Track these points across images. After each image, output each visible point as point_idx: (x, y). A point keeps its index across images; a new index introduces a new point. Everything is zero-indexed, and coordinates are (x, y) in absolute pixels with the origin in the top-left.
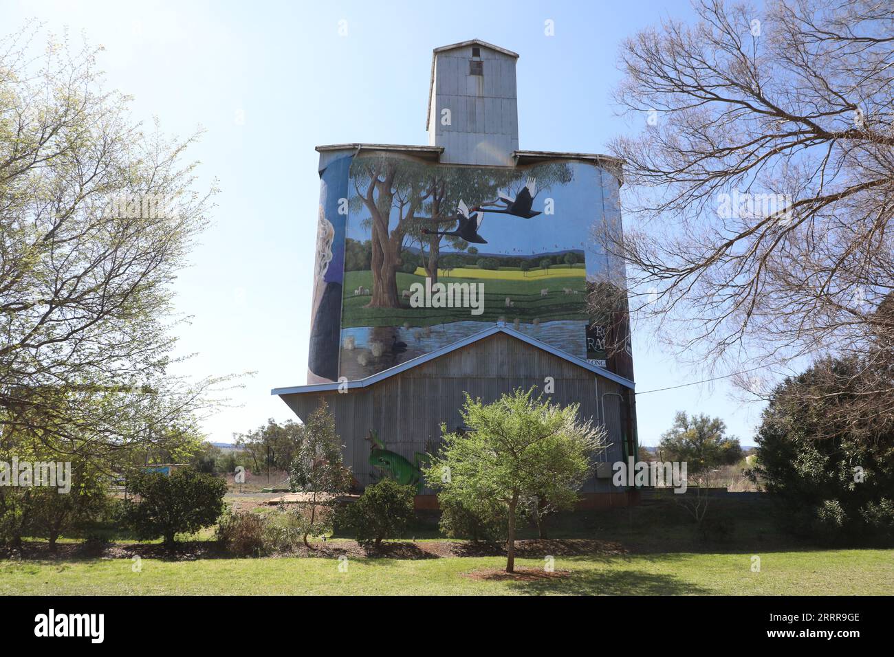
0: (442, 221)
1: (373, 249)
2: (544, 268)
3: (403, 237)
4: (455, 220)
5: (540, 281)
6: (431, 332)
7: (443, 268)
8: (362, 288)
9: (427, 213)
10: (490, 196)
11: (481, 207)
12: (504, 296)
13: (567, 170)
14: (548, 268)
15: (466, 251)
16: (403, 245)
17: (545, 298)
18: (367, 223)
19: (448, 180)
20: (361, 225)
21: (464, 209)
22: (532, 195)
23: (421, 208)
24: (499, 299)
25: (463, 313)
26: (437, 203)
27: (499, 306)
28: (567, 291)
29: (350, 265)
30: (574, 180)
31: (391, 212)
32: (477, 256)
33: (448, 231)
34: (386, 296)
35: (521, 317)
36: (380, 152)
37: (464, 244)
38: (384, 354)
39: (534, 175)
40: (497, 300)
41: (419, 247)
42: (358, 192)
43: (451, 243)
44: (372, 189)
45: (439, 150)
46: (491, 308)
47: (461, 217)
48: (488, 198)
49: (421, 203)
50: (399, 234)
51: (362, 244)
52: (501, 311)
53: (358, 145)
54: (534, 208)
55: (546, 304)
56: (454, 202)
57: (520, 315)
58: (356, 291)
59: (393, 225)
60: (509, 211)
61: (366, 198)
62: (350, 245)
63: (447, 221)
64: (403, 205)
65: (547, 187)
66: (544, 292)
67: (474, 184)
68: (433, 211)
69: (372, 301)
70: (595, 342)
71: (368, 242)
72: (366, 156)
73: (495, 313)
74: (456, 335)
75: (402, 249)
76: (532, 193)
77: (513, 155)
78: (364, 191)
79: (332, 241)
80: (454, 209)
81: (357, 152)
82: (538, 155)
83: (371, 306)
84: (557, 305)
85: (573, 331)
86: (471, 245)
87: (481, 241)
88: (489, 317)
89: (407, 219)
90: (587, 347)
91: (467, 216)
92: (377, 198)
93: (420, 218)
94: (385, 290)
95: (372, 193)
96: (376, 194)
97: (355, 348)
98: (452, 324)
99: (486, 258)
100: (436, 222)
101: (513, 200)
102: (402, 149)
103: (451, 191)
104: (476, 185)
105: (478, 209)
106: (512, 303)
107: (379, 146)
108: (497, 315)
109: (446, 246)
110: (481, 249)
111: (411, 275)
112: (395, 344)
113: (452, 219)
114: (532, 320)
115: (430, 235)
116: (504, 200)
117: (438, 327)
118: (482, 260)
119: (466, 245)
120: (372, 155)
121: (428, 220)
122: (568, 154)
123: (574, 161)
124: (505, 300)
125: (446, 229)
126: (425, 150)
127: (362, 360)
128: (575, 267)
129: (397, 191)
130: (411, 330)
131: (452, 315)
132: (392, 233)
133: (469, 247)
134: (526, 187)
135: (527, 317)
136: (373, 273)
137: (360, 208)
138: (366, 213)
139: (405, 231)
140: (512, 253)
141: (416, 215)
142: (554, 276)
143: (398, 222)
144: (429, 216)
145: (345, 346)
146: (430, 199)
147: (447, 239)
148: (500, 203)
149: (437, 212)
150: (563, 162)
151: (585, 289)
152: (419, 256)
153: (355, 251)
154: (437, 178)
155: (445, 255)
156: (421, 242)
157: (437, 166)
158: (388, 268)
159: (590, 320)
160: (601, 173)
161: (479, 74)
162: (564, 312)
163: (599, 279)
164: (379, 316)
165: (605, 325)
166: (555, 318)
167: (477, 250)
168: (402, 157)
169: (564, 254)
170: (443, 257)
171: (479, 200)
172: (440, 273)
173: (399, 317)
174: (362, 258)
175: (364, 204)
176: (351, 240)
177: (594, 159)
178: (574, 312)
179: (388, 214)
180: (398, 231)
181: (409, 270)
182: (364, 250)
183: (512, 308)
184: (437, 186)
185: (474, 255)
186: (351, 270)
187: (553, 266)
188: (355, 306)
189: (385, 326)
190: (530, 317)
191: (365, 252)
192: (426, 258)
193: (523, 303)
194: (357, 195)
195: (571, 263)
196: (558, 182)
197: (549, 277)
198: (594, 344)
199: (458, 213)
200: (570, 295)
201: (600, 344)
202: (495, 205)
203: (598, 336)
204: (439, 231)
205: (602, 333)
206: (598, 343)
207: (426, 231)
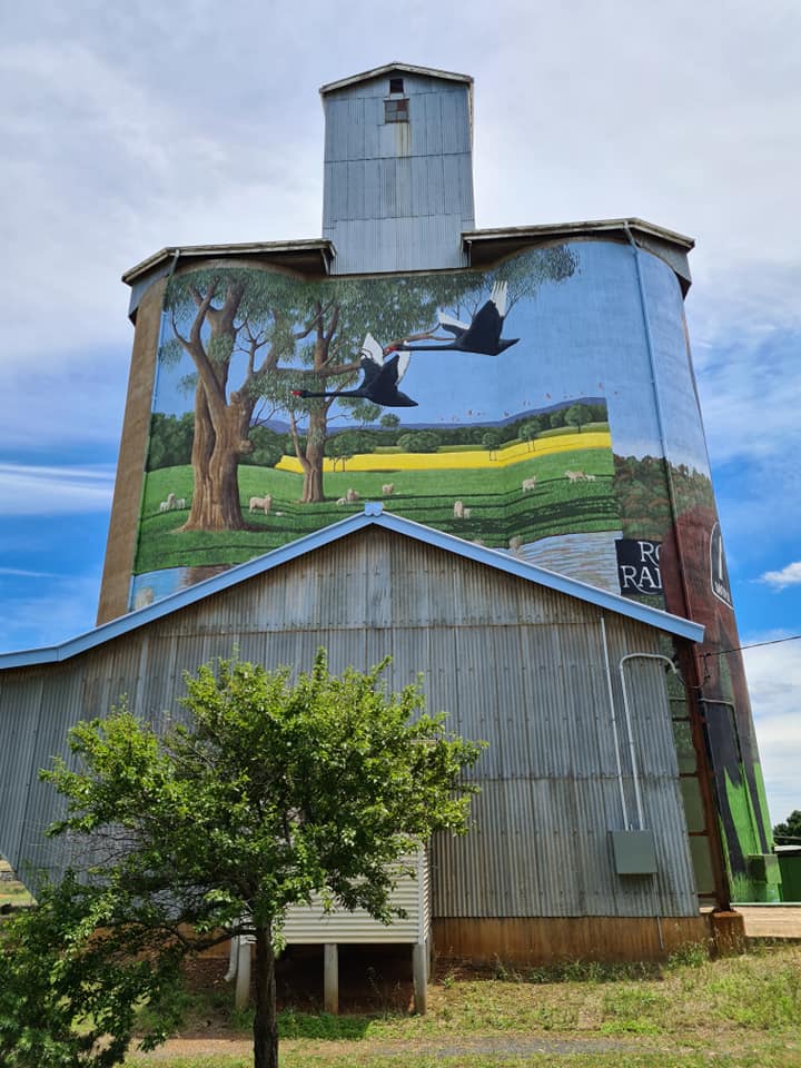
0: (332, 373)
1: (196, 427)
2: (526, 440)
3: (255, 402)
4: (357, 369)
5: (519, 464)
7: (335, 456)
8: (173, 498)
9: (306, 362)
10: (422, 322)
11: (406, 343)
12: (450, 499)
13: (566, 256)
14: (534, 438)
15: (377, 422)
16: (254, 416)
17: (531, 495)
18: (189, 382)
19: (345, 302)
20: (178, 387)
21: (374, 350)
22: (501, 313)
23: (293, 352)
24: (442, 505)
26: (325, 344)
27: (443, 518)
28: (573, 476)
30: (580, 271)
31: (232, 360)
32: (399, 429)
33: (344, 390)
34: (217, 508)
35: (484, 536)
37: (374, 409)
39: (503, 277)
40: (438, 509)
41: (288, 421)
42: (176, 333)
43: (350, 411)
44: (200, 323)
47: (369, 364)
48: (418, 326)
49: (294, 344)
50: (248, 398)
51: (178, 419)
52: (445, 527)
53: (174, 250)
54: (505, 336)
55: (532, 507)
56: (355, 340)
57: (483, 532)
58: (163, 504)
59: (236, 381)
60: (459, 346)
61: (188, 340)
62: (158, 424)
63: (342, 373)
64: (256, 347)
65: (529, 292)
66: (527, 484)
67: (391, 306)
68: (317, 357)
69: (190, 519)
71: (188, 415)
72: (190, 268)
75: (251, 425)
76: (501, 310)
78: (186, 330)
80: (355, 351)
81: (173, 264)
82: (507, 236)
83: (187, 528)
84: (552, 507)
85: (588, 553)
86: (387, 410)
87: (406, 403)
89: (263, 371)
90: (622, 583)
91: (380, 361)
92: (209, 338)
93: (291, 370)
94: (215, 499)
95: (199, 331)
96: (207, 331)
99: (416, 432)
100: (323, 375)
101: (466, 326)
102: (253, 250)
103: (350, 321)
104: (396, 307)
105: (400, 348)
106: (467, 511)
107: (212, 248)
109: (340, 416)
111: (267, 469)
113: (352, 369)
114: (507, 540)
115: (311, 399)
116: (448, 327)
118: (408, 436)
119: (377, 413)
120: (203, 267)
121: (307, 374)
122: (566, 227)
123: (580, 238)
124: (452, 507)
125: (341, 388)
128: (585, 431)
129: (246, 324)
132: (233, 397)
133: (382, 415)
134: (489, 301)
135: (499, 536)
136: (194, 468)
137: (178, 358)
138: (188, 364)
139: (260, 390)
140: (467, 421)
141: (281, 364)
143: (246, 377)
144: (310, 367)
145: (137, 606)
146: (313, 337)
147: (341, 403)
148: (440, 333)
149: (324, 357)
150: (556, 244)
151: (612, 470)
152: (287, 436)
153: (166, 434)
154: (325, 301)
155: (337, 434)
156: (292, 411)
157: (326, 280)
158: (224, 458)
159: (624, 529)
160: (635, 256)
161: (401, 121)
162: (570, 519)
163: (639, 450)
164: (202, 546)
165: (659, 539)
166: (552, 531)
167: (397, 420)
168: (257, 266)
169: (565, 407)
170: (334, 437)
171: (401, 332)
172: (328, 464)
173: (243, 547)
174: (176, 444)
175: (185, 350)
176: (159, 415)
177: (618, 230)
178: (588, 516)
179: (226, 365)
180: (245, 391)
181: (265, 461)
182: (180, 430)
183: (467, 520)
184: (325, 315)
185: (393, 429)
186: (158, 468)
187: (543, 433)
188: (158, 531)
189: (211, 563)
190: (504, 536)
191: (182, 433)
192: (300, 440)
193: (488, 510)
194: (174, 337)
195: (579, 424)
196: (548, 281)
197: (539, 454)
198: (637, 579)
199: (363, 357)
200: (580, 484)
201: (650, 577)
202: (432, 337)
203: (643, 560)
204: (328, 390)
205: (653, 555)
206: (645, 575)
207: (304, 394)
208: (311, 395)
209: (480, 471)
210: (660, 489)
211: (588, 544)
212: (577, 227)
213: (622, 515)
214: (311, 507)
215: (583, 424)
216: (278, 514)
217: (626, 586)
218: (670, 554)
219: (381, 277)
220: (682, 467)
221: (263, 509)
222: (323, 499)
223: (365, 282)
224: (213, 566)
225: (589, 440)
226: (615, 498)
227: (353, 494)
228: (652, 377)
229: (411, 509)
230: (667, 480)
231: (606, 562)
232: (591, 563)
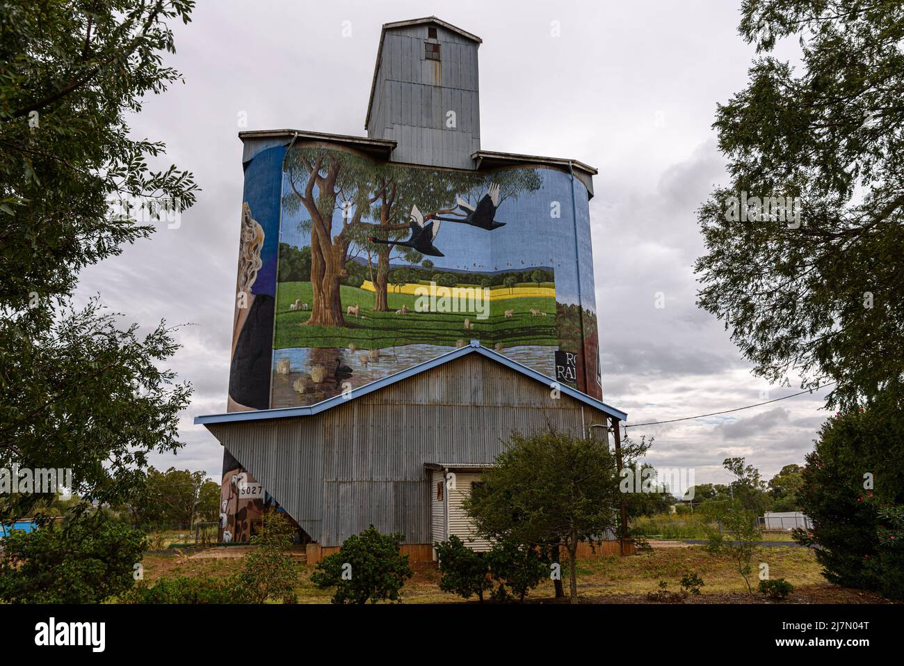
0: (392, 229)
1: (313, 257)
2: (508, 286)
3: (348, 244)
4: (408, 228)
5: (503, 300)
6: (380, 356)
7: (394, 283)
8: (299, 302)
9: (375, 218)
10: (447, 202)
11: (437, 215)
12: (462, 317)
13: (535, 176)
14: (513, 286)
15: (420, 264)
16: (348, 253)
17: (509, 320)
18: (305, 225)
19: (399, 181)
20: (298, 227)
22: (495, 203)
23: (368, 212)
24: (457, 320)
25: (417, 335)
26: (387, 208)
27: (458, 328)
28: (534, 312)
29: (285, 275)
30: (543, 187)
31: (334, 214)
32: (433, 271)
33: (400, 241)
34: (328, 312)
36: (321, 143)
37: (418, 256)
38: (325, 380)
39: (497, 181)
40: (455, 322)
41: (367, 258)
42: (294, 189)
43: (403, 255)
44: (311, 186)
45: (391, 145)
46: (449, 330)
47: (415, 225)
48: (445, 205)
49: (369, 207)
50: (344, 240)
51: (299, 250)
52: (459, 333)
53: (294, 131)
54: (496, 219)
55: (510, 327)
56: (406, 208)
57: (480, 339)
58: (292, 305)
59: (337, 230)
60: (469, 220)
61: (304, 196)
62: (284, 250)
63: (399, 229)
65: (513, 195)
66: (508, 313)
67: (429, 189)
68: (382, 216)
69: (311, 317)
70: (566, 370)
71: (306, 248)
72: (305, 146)
73: (452, 336)
74: (409, 359)
75: (347, 259)
76: (496, 201)
77: (475, 156)
78: (302, 188)
79: (261, 246)
80: (406, 215)
81: (293, 140)
82: (503, 157)
83: (310, 322)
84: (522, 329)
85: (540, 357)
86: (426, 257)
87: (437, 253)
88: (445, 340)
89: (352, 224)
90: (557, 376)
91: (422, 224)
92: (318, 196)
93: (368, 224)
94: (327, 305)
95: (311, 190)
96: (317, 191)
98: (404, 347)
99: (443, 273)
100: (387, 229)
101: (474, 209)
102: (348, 141)
103: (403, 195)
104: (432, 190)
105: (434, 217)
106: (472, 325)
107: (320, 135)
108: (455, 338)
109: (398, 258)
110: (437, 262)
111: (356, 289)
112: (338, 368)
113: (404, 228)
114: (494, 344)
115: (379, 244)
116: (462, 208)
117: (387, 351)
118: (438, 275)
119: (420, 258)
120: (312, 146)
121: (376, 226)
122: (537, 158)
123: (544, 166)
124: (463, 322)
125: (398, 239)
126: (375, 144)
127: (299, 387)
128: (542, 287)
129: (341, 190)
130: (357, 353)
131: (404, 337)
132: (335, 240)
133: (423, 260)
134: (487, 195)
135: (489, 341)
136: (312, 285)
137: (297, 208)
138: (304, 214)
139: (351, 237)
140: (472, 269)
141: (363, 220)
142: (519, 296)
143: (342, 227)
144: (378, 223)
145: (278, 370)
146: (380, 202)
147: (398, 249)
148: (458, 211)
149: (387, 217)
150: (530, 167)
151: (555, 311)
152: (366, 267)
153: (291, 259)
154: (387, 179)
155: (396, 268)
156: (369, 252)
157: (387, 164)
158: (332, 279)
159: (560, 345)
160: (572, 181)
161: (436, 60)
162: (531, 337)
163: (569, 300)
164: (320, 335)
165: (576, 351)
166: (521, 342)
167: (432, 264)
168: (347, 151)
169: (532, 271)
170: (393, 270)
171: (435, 207)
172: (390, 288)
173: (344, 337)
174: (300, 267)
175: (302, 203)
176: (286, 245)
177: (565, 165)
178: (541, 336)
179: (331, 217)
180: (342, 237)
181: (355, 283)
182: (302, 257)
183: (472, 331)
184: (387, 188)
185: (430, 269)
186: (286, 281)
187: (518, 284)
188: (290, 322)
189: (327, 346)
190: (492, 342)
191: (303, 260)
192: (374, 271)
193: (484, 326)
194: (293, 192)
195: (539, 282)
196: (525, 190)
197: (514, 296)
198: (565, 373)
199: (411, 220)
200: (538, 317)
201: (571, 373)
202: (453, 213)
203: (568, 363)
204: (391, 240)
205: (573, 360)
206: (569, 371)
207: (375, 240)
208: (379, 242)
210: (578, 324)
211: (540, 352)
212: (543, 159)
213: (559, 338)
214: (381, 314)
215: (541, 282)
216: (363, 317)
217: (559, 377)
218: (580, 360)
219: (422, 168)
220: (588, 311)
221: (355, 314)
222: (388, 310)
223: (412, 170)
224: (328, 348)
225: (544, 292)
226: (556, 327)
227: (405, 308)
228: (577, 258)
229: (440, 321)
230: (581, 319)
231: (550, 363)
232: (543, 363)
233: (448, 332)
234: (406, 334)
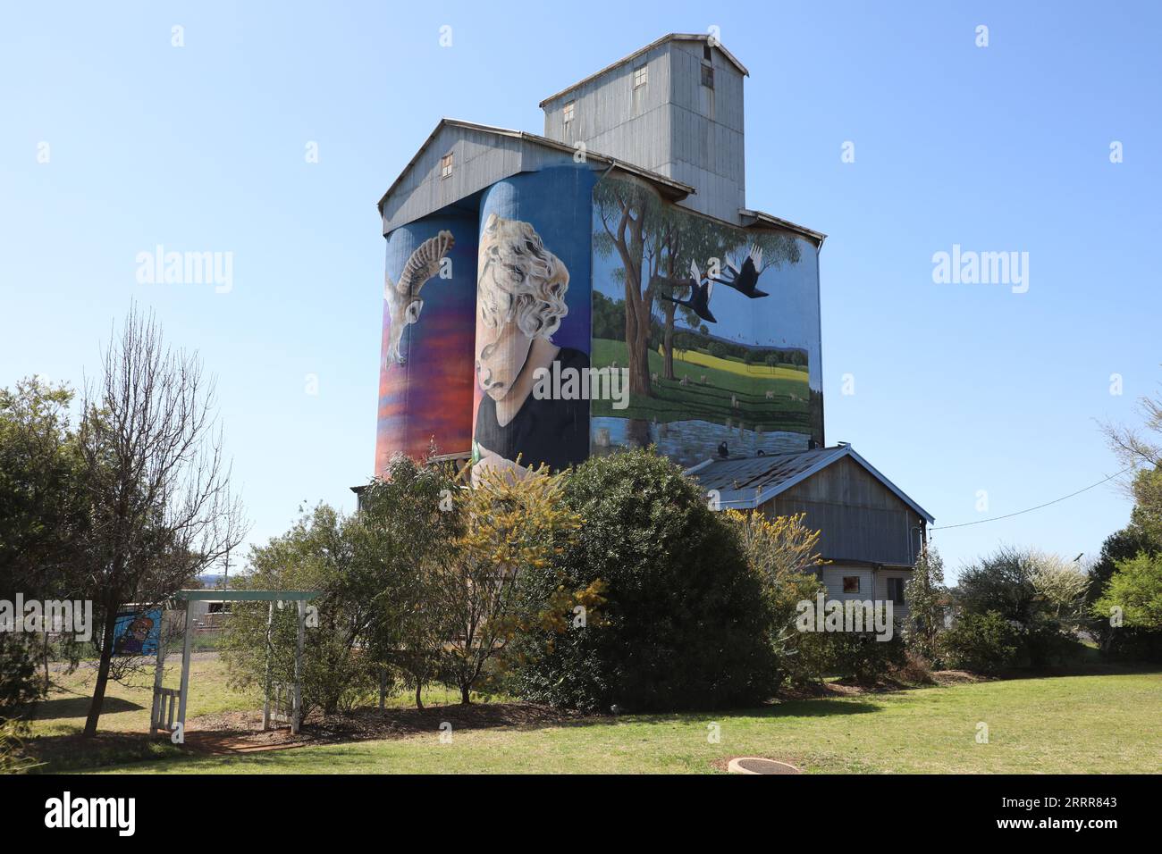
0: (676, 285)
1: (626, 313)
2: (770, 365)
3: (652, 301)
5: (765, 379)
6: (668, 431)
7: (679, 348)
8: (616, 365)
9: (665, 271)
10: (719, 260)
11: (711, 274)
12: (731, 393)
13: (796, 247)
14: (775, 366)
15: (698, 329)
16: (652, 312)
17: (770, 401)
18: (619, 274)
19: (681, 229)
20: (611, 275)
21: (696, 272)
22: (758, 268)
23: (661, 262)
24: (727, 396)
25: (696, 409)
26: (671, 259)
27: (726, 405)
28: (793, 396)
29: (599, 330)
30: (802, 261)
31: (642, 265)
32: (708, 338)
33: (682, 300)
34: (641, 379)
36: (631, 177)
39: (760, 244)
40: (723, 398)
41: (660, 317)
42: (606, 227)
43: (685, 317)
44: (623, 228)
45: (689, 191)
46: (720, 406)
47: (694, 283)
49: (661, 256)
50: (649, 296)
51: (614, 302)
52: (727, 411)
53: (612, 160)
55: (771, 410)
57: (744, 419)
59: (644, 285)
60: (735, 284)
61: (617, 238)
62: (598, 300)
63: (681, 285)
64: (651, 256)
65: (776, 263)
66: (769, 394)
67: (705, 242)
68: (668, 268)
71: (620, 302)
72: (617, 177)
75: (651, 319)
76: (758, 267)
77: (741, 213)
78: (614, 228)
79: (565, 288)
81: (610, 168)
82: (774, 222)
84: (783, 413)
86: (703, 322)
87: (711, 318)
88: (718, 418)
89: (654, 277)
91: (699, 283)
92: (629, 239)
93: (661, 277)
94: (640, 371)
95: (623, 233)
96: (628, 234)
97: (611, 446)
98: (687, 423)
99: (716, 342)
100: (671, 284)
101: (739, 271)
102: (655, 179)
103: (684, 245)
104: (707, 243)
105: (708, 276)
106: (737, 403)
107: (633, 167)
108: (724, 416)
109: (681, 319)
110: (713, 330)
111: (656, 353)
114: (755, 426)
116: (730, 269)
117: (673, 425)
118: (712, 344)
119: (698, 322)
120: (623, 178)
121: (666, 281)
123: (803, 237)
124: (732, 399)
125: (680, 297)
126: (677, 186)
128: (799, 370)
129: (647, 236)
131: (686, 411)
132: (643, 295)
133: (700, 324)
134: (750, 258)
135: (751, 423)
136: (627, 345)
137: (610, 251)
138: (616, 260)
139: (653, 293)
140: (737, 340)
141: (659, 273)
142: (780, 377)
143: (648, 281)
144: (667, 276)
146: (666, 252)
148: (727, 271)
149: (672, 270)
150: (793, 236)
151: (809, 398)
153: (607, 312)
154: (672, 225)
155: (679, 331)
156: (661, 310)
158: (642, 341)
159: (811, 434)
161: (710, 87)
162: (791, 423)
163: (815, 386)
164: (636, 405)
166: (782, 427)
167: (707, 331)
168: (650, 189)
169: (791, 351)
170: (677, 333)
172: (676, 354)
173: (650, 409)
174: (614, 323)
175: (614, 246)
176: (600, 294)
178: (799, 423)
179: (640, 267)
180: (648, 292)
181: (655, 347)
182: (617, 312)
183: (737, 409)
184: (671, 235)
185: (706, 336)
186: (602, 337)
187: (780, 364)
190: (753, 423)
191: (617, 315)
192: (663, 332)
193: (746, 404)
194: (605, 231)
195: (797, 365)
196: (787, 260)
197: (777, 377)
199: (691, 277)
202: (723, 274)
204: (675, 297)
207: (663, 296)
208: (667, 299)
209: (744, 378)
210: (820, 412)
211: (798, 440)
212: (804, 229)
213: (811, 426)
214: (670, 383)
215: (799, 365)
216: (660, 386)
219: (699, 216)
221: (656, 382)
222: (674, 379)
225: (800, 375)
226: (809, 414)
227: (688, 379)
229: (713, 396)
233: (720, 409)
234: (688, 408)
